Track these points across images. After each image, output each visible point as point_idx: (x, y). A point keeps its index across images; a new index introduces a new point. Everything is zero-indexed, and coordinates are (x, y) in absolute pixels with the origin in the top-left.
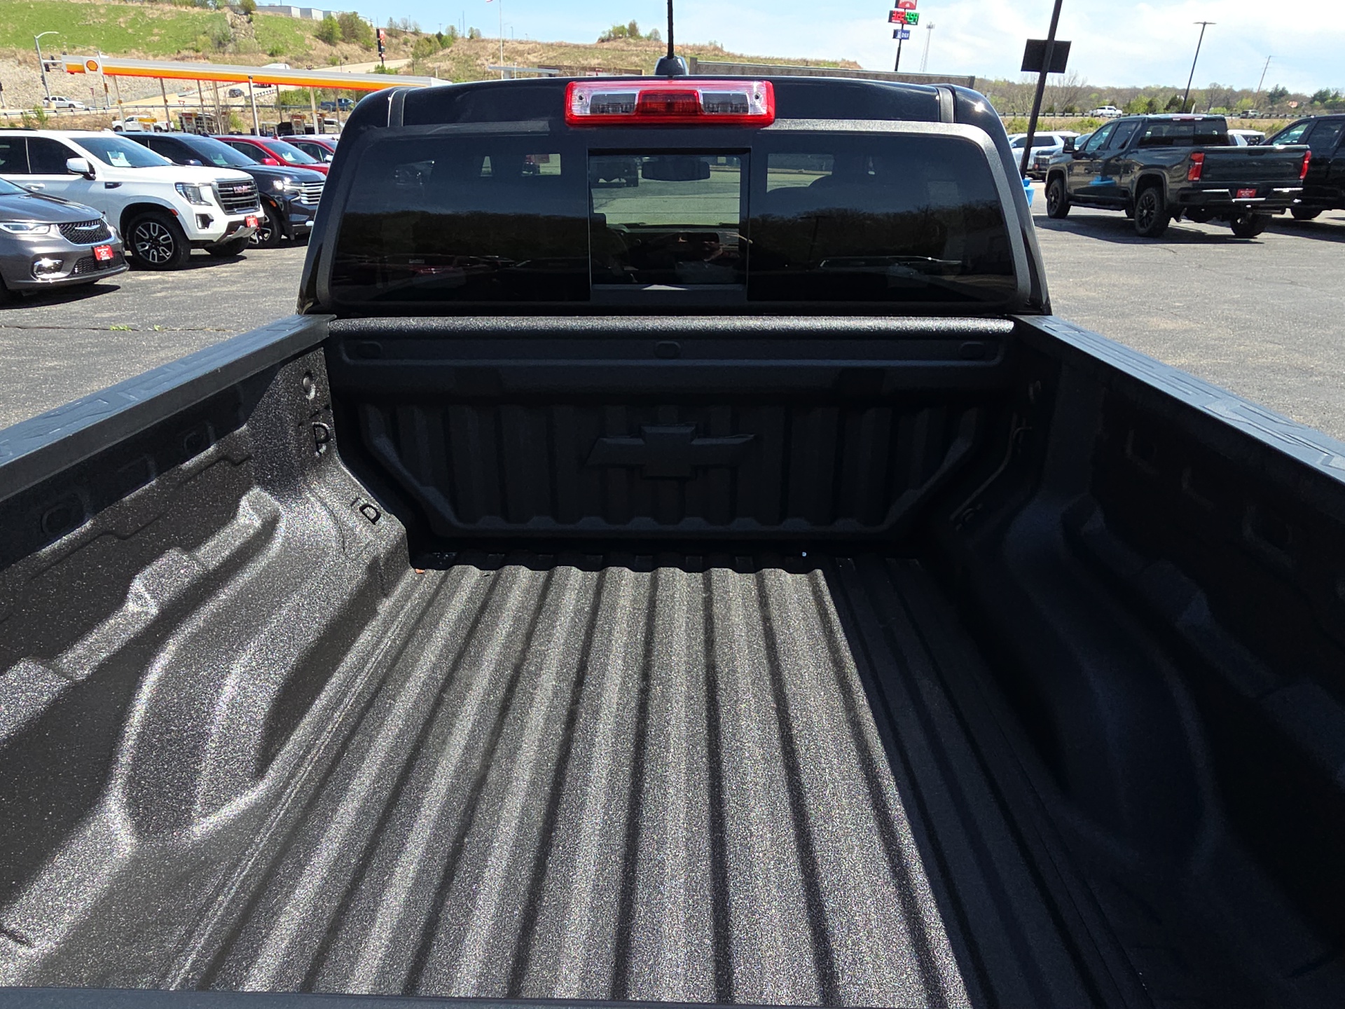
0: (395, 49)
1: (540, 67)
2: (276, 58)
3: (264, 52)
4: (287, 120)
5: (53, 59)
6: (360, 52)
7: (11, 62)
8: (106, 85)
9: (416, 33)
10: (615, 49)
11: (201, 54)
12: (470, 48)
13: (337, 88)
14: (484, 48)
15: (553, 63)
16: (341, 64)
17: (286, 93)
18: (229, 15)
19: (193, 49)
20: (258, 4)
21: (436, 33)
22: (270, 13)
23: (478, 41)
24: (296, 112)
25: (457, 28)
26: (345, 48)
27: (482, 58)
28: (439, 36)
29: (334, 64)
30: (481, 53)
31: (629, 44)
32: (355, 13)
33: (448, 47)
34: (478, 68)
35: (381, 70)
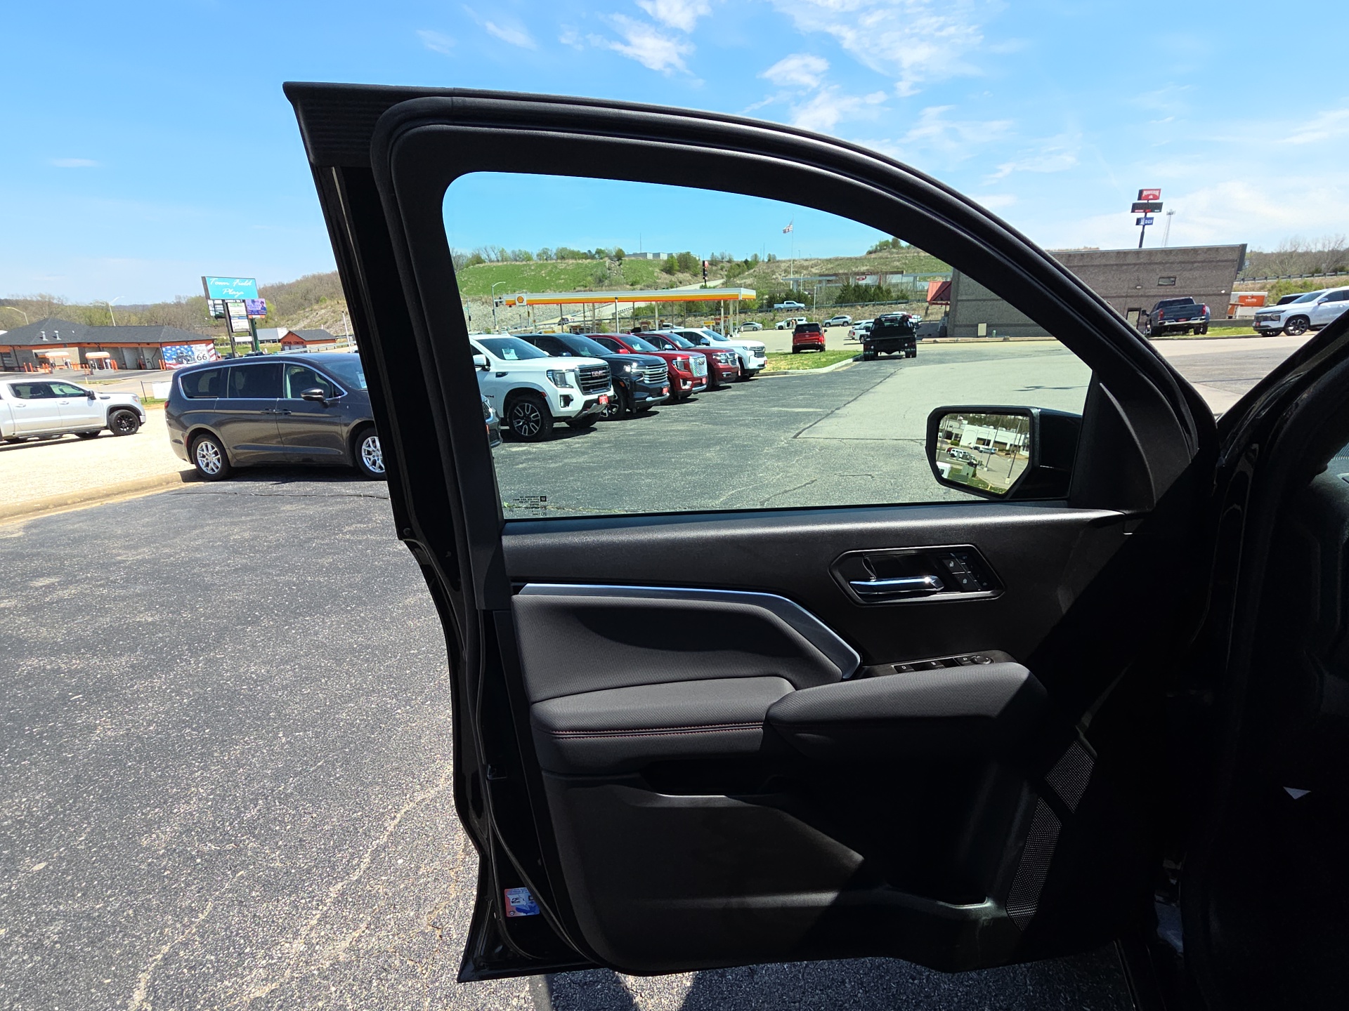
0: (714, 273)
1: (821, 275)
2: (635, 287)
3: (627, 284)
4: (638, 326)
5: (500, 299)
6: (690, 278)
7: (479, 303)
8: (529, 312)
9: (730, 261)
10: (881, 258)
11: (588, 288)
12: (768, 267)
13: (672, 301)
14: (779, 267)
15: (831, 272)
16: (677, 287)
17: (639, 308)
18: (608, 261)
19: (583, 286)
20: (626, 253)
21: (744, 260)
22: (633, 258)
23: (774, 262)
24: (645, 320)
25: (759, 255)
26: (680, 276)
27: (777, 274)
28: (746, 262)
29: (672, 287)
30: (776, 270)
31: (892, 253)
32: (689, 253)
33: (752, 268)
34: (773, 281)
35: (704, 287)
